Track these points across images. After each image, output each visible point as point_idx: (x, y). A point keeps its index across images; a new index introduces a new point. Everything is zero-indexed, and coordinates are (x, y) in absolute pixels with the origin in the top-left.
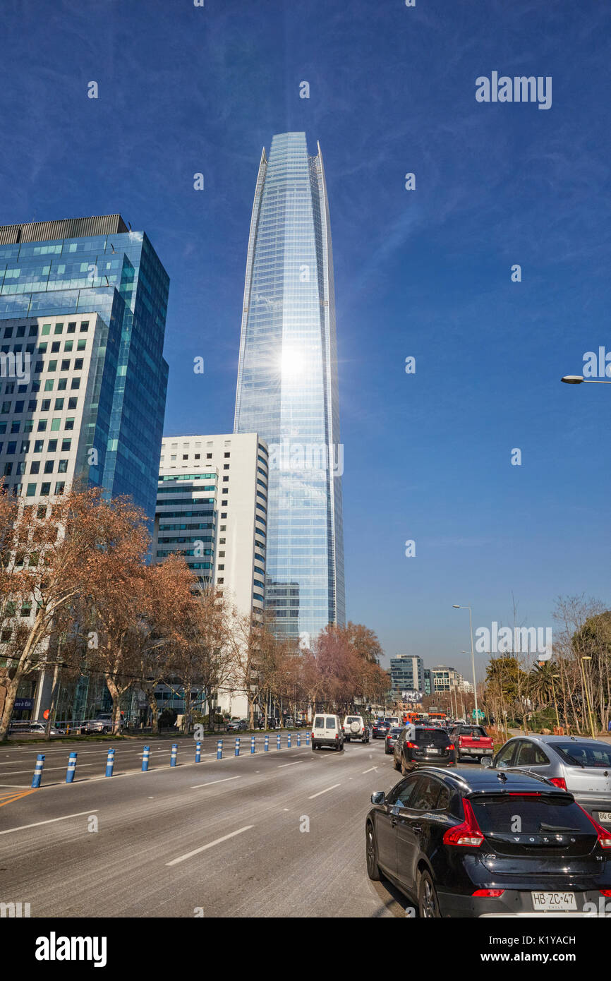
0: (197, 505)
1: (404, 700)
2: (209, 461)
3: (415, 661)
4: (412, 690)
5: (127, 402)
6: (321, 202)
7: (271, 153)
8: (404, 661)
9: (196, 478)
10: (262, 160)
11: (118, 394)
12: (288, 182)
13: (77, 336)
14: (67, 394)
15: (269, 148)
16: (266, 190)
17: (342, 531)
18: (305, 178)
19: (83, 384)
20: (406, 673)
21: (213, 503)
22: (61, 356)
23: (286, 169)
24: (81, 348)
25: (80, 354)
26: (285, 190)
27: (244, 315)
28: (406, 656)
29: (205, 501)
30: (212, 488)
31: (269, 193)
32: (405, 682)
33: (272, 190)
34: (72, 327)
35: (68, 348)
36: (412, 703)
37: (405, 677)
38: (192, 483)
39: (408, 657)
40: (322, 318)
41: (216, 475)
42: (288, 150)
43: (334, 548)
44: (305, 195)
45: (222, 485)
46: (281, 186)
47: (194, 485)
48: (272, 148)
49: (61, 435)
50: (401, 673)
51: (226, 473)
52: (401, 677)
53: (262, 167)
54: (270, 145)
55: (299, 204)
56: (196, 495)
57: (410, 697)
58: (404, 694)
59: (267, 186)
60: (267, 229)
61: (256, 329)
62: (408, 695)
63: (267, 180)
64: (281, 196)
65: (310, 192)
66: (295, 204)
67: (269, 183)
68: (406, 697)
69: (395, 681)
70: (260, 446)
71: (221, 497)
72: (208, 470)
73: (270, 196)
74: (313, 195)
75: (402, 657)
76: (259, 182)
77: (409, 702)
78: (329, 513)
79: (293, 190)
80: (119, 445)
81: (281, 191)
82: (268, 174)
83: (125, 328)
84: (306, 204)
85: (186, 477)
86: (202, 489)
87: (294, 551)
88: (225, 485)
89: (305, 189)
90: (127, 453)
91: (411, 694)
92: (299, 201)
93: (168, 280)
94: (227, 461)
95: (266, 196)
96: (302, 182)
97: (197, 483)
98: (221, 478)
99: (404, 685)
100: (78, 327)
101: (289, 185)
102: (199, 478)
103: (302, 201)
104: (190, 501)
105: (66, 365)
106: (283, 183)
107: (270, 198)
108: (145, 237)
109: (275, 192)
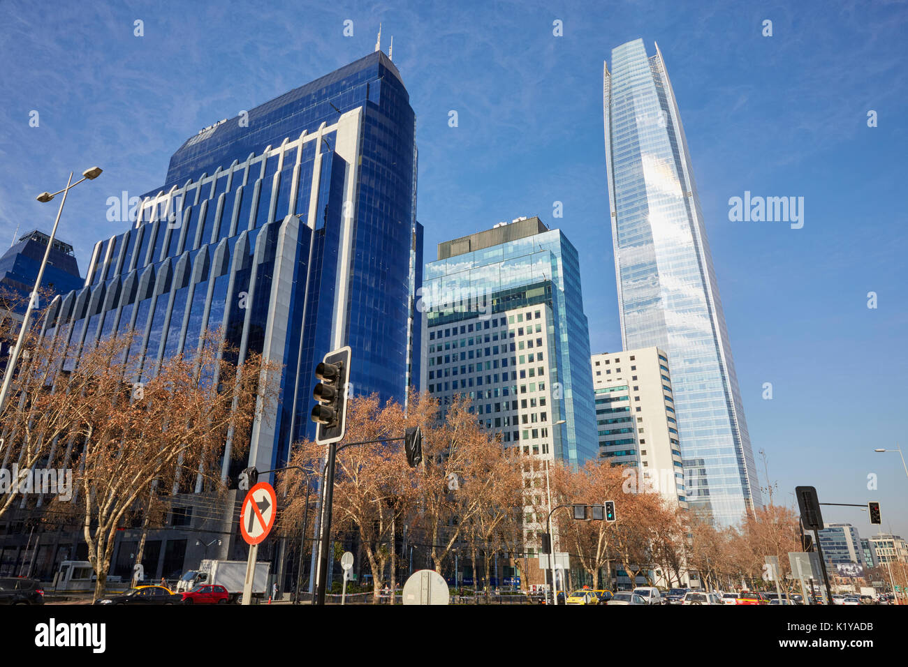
0: (616, 413)
1: (841, 573)
2: (619, 375)
3: (847, 530)
4: (850, 562)
5: (572, 360)
6: (667, 99)
7: (613, 66)
8: (834, 530)
9: (611, 391)
10: (605, 73)
11: (565, 355)
12: (633, 90)
13: (534, 322)
14: (536, 365)
15: (611, 62)
16: (614, 102)
17: (742, 408)
18: (649, 82)
19: (545, 356)
20: (837, 543)
21: (629, 410)
22: (525, 338)
23: (629, 77)
24: (539, 331)
25: (539, 335)
26: (632, 98)
27: (613, 219)
28: (835, 525)
29: (623, 409)
30: (626, 398)
31: (617, 104)
32: (839, 553)
33: (619, 100)
34: (529, 316)
35: (530, 332)
36: (851, 577)
37: (838, 548)
38: (610, 395)
39: (838, 525)
40: (688, 209)
41: (627, 387)
42: (629, 59)
43: (737, 427)
44: (652, 97)
45: (633, 394)
46: (627, 95)
47: (612, 397)
48: (613, 61)
49: (538, 395)
50: (833, 543)
51: (635, 383)
52: (833, 548)
53: (606, 79)
54: (611, 59)
55: (647, 107)
56: (614, 405)
57: (847, 570)
58: (839, 567)
59: (614, 97)
60: (621, 137)
61: (626, 230)
62: (845, 569)
63: (613, 92)
64: (630, 104)
65: (656, 94)
66: (644, 108)
67: (615, 94)
68: (842, 570)
69: (827, 553)
70: (660, 357)
71: (635, 404)
72: (620, 383)
73: (618, 106)
74: (659, 95)
75: (830, 526)
76: (606, 94)
77: (847, 575)
78: (727, 394)
79: (639, 96)
80: (573, 394)
81: (628, 99)
82: (613, 87)
83: (560, 305)
84: (654, 105)
85: (604, 391)
86: (618, 399)
87: (698, 434)
88: (637, 394)
89: (651, 92)
90: (579, 397)
91: (849, 568)
92: (647, 104)
93: (576, 252)
94: (634, 373)
95: (614, 107)
96: (647, 86)
97: (613, 395)
98: (632, 389)
99: (838, 557)
100: (533, 316)
101: (635, 91)
102: (613, 390)
103: (650, 104)
104: (610, 411)
105: (530, 344)
106: (628, 91)
107: (619, 108)
108: (561, 233)
109: (623, 101)
